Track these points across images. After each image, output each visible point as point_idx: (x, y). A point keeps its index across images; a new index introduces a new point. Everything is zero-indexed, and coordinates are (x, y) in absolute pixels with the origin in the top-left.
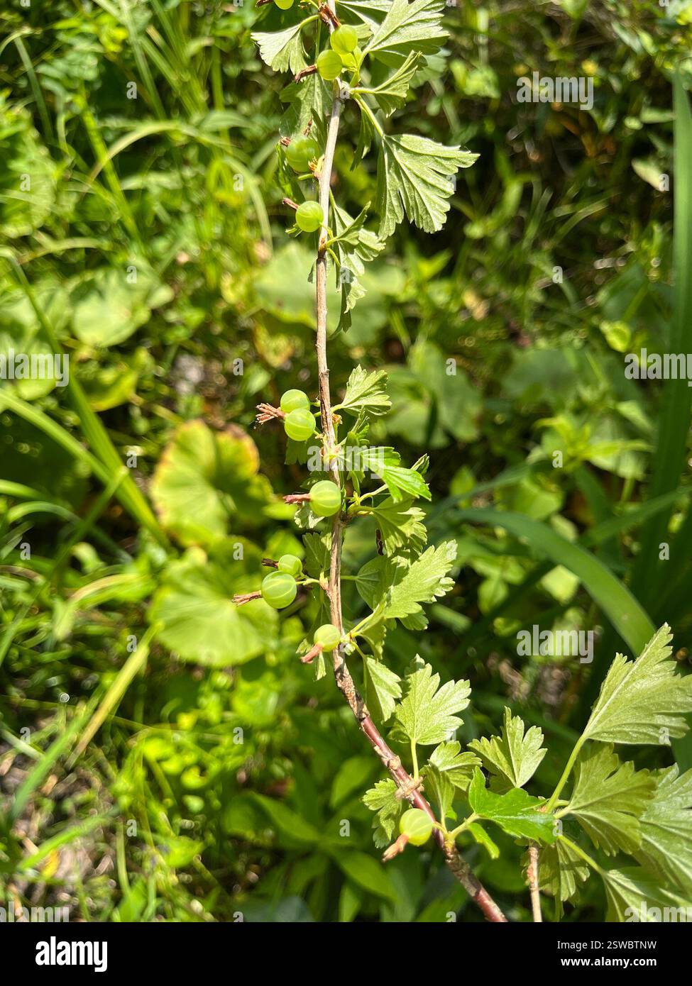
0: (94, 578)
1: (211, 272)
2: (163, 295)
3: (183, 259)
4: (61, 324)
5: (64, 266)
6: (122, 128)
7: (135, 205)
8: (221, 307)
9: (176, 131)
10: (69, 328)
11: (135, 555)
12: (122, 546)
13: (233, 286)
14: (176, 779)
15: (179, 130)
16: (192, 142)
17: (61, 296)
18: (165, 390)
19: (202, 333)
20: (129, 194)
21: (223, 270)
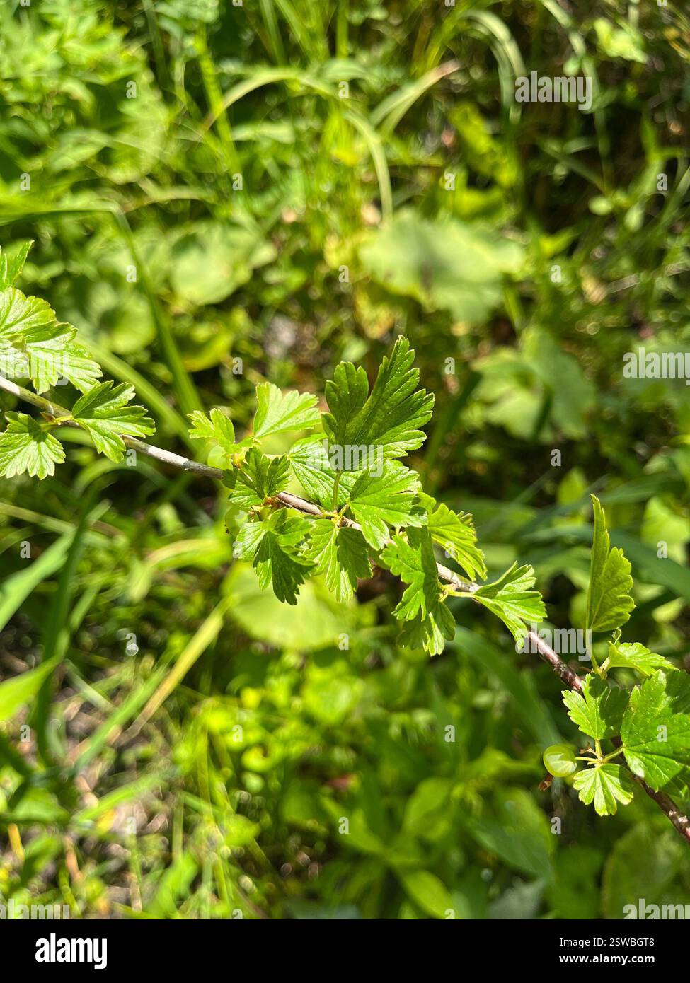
0: (173, 539)
1: (317, 232)
2: (266, 253)
3: (290, 218)
4: (160, 277)
5: (168, 216)
6: (240, 75)
7: (244, 156)
8: (322, 271)
9: (295, 81)
10: (168, 281)
11: (214, 518)
12: (201, 506)
13: (337, 250)
14: (237, 756)
15: (298, 80)
16: (310, 93)
17: (163, 247)
18: (257, 354)
19: (301, 296)
20: (239, 145)
21: (329, 231)
